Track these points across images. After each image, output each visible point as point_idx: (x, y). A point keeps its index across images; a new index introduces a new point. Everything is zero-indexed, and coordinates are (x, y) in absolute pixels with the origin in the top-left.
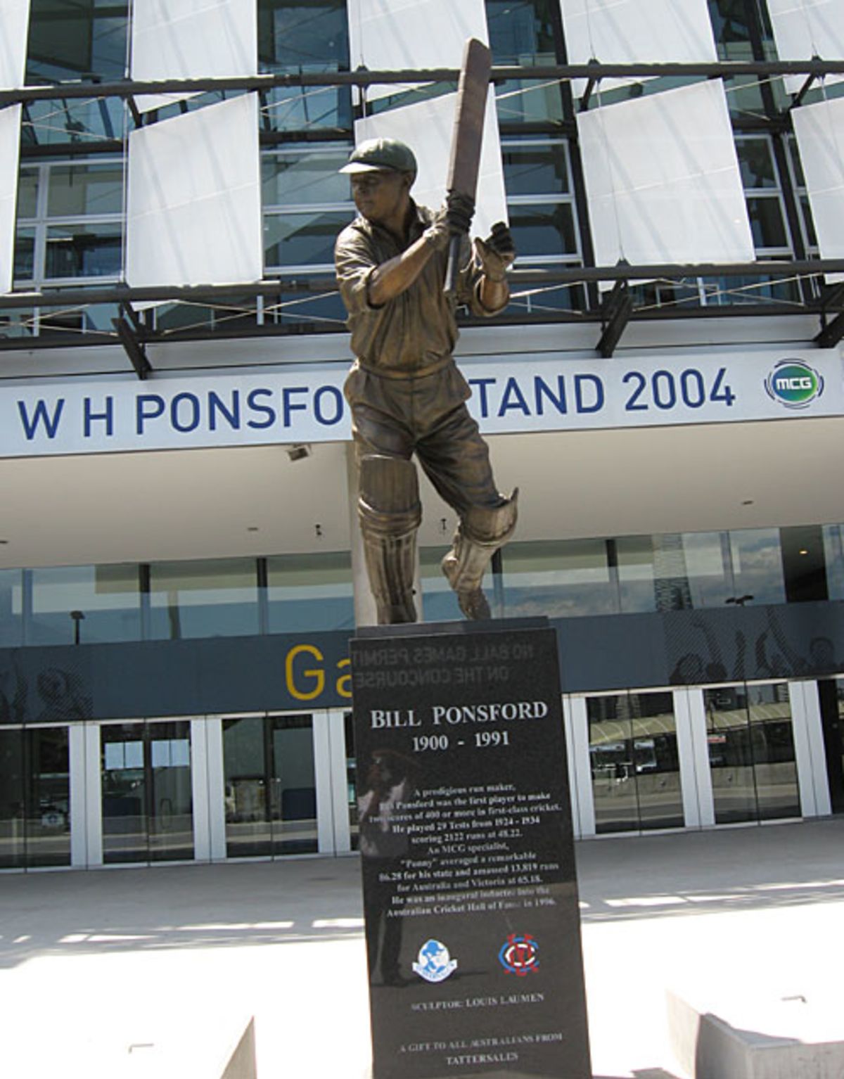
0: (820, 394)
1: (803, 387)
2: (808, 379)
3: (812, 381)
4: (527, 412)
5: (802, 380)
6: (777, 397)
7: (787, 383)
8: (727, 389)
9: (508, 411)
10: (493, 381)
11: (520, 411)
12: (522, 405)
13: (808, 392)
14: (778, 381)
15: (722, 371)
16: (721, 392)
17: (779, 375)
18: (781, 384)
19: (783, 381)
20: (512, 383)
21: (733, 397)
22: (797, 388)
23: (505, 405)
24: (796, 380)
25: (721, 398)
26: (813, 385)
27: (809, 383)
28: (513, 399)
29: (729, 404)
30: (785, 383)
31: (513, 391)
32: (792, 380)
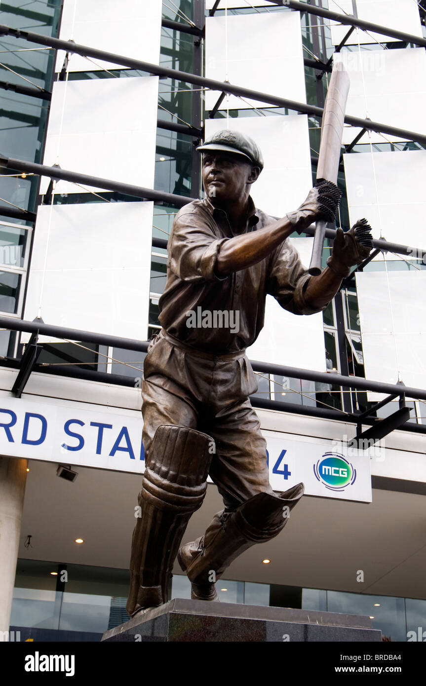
0: (352, 484)
1: (341, 475)
2: (346, 470)
3: (348, 472)
4: (132, 456)
5: (341, 469)
6: (321, 479)
7: (330, 470)
8: (286, 466)
9: (118, 452)
10: (110, 426)
11: (127, 454)
12: (129, 449)
13: (344, 479)
14: (324, 467)
15: (284, 452)
16: (281, 468)
17: (325, 463)
18: (325, 469)
19: (327, 468)
20: (124, 431)
21: (289, 474)
22: (337, 475)
23: (116, 448)
24: (337, 469)
25: (280, 472)
26: (348, 474)
27: (346, 473)
28: (123, 444)
29: (286, 478)
30: (329, 469)
31: (124, 437)
32: (333, 468)
